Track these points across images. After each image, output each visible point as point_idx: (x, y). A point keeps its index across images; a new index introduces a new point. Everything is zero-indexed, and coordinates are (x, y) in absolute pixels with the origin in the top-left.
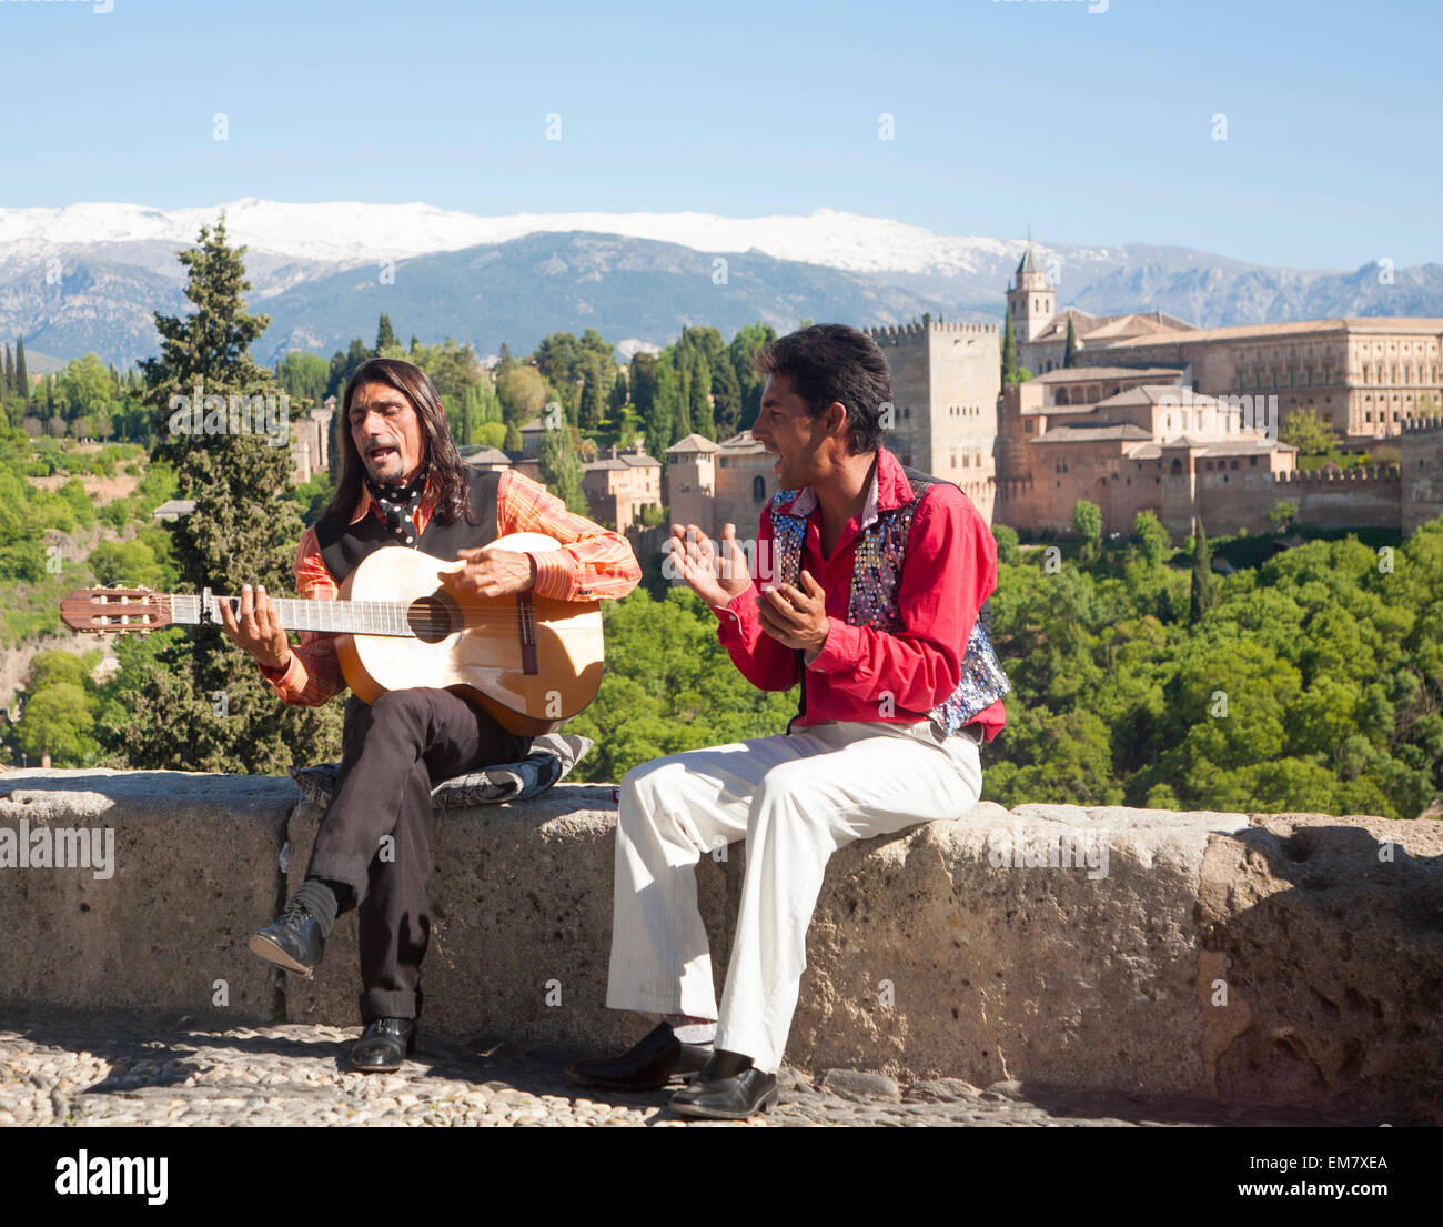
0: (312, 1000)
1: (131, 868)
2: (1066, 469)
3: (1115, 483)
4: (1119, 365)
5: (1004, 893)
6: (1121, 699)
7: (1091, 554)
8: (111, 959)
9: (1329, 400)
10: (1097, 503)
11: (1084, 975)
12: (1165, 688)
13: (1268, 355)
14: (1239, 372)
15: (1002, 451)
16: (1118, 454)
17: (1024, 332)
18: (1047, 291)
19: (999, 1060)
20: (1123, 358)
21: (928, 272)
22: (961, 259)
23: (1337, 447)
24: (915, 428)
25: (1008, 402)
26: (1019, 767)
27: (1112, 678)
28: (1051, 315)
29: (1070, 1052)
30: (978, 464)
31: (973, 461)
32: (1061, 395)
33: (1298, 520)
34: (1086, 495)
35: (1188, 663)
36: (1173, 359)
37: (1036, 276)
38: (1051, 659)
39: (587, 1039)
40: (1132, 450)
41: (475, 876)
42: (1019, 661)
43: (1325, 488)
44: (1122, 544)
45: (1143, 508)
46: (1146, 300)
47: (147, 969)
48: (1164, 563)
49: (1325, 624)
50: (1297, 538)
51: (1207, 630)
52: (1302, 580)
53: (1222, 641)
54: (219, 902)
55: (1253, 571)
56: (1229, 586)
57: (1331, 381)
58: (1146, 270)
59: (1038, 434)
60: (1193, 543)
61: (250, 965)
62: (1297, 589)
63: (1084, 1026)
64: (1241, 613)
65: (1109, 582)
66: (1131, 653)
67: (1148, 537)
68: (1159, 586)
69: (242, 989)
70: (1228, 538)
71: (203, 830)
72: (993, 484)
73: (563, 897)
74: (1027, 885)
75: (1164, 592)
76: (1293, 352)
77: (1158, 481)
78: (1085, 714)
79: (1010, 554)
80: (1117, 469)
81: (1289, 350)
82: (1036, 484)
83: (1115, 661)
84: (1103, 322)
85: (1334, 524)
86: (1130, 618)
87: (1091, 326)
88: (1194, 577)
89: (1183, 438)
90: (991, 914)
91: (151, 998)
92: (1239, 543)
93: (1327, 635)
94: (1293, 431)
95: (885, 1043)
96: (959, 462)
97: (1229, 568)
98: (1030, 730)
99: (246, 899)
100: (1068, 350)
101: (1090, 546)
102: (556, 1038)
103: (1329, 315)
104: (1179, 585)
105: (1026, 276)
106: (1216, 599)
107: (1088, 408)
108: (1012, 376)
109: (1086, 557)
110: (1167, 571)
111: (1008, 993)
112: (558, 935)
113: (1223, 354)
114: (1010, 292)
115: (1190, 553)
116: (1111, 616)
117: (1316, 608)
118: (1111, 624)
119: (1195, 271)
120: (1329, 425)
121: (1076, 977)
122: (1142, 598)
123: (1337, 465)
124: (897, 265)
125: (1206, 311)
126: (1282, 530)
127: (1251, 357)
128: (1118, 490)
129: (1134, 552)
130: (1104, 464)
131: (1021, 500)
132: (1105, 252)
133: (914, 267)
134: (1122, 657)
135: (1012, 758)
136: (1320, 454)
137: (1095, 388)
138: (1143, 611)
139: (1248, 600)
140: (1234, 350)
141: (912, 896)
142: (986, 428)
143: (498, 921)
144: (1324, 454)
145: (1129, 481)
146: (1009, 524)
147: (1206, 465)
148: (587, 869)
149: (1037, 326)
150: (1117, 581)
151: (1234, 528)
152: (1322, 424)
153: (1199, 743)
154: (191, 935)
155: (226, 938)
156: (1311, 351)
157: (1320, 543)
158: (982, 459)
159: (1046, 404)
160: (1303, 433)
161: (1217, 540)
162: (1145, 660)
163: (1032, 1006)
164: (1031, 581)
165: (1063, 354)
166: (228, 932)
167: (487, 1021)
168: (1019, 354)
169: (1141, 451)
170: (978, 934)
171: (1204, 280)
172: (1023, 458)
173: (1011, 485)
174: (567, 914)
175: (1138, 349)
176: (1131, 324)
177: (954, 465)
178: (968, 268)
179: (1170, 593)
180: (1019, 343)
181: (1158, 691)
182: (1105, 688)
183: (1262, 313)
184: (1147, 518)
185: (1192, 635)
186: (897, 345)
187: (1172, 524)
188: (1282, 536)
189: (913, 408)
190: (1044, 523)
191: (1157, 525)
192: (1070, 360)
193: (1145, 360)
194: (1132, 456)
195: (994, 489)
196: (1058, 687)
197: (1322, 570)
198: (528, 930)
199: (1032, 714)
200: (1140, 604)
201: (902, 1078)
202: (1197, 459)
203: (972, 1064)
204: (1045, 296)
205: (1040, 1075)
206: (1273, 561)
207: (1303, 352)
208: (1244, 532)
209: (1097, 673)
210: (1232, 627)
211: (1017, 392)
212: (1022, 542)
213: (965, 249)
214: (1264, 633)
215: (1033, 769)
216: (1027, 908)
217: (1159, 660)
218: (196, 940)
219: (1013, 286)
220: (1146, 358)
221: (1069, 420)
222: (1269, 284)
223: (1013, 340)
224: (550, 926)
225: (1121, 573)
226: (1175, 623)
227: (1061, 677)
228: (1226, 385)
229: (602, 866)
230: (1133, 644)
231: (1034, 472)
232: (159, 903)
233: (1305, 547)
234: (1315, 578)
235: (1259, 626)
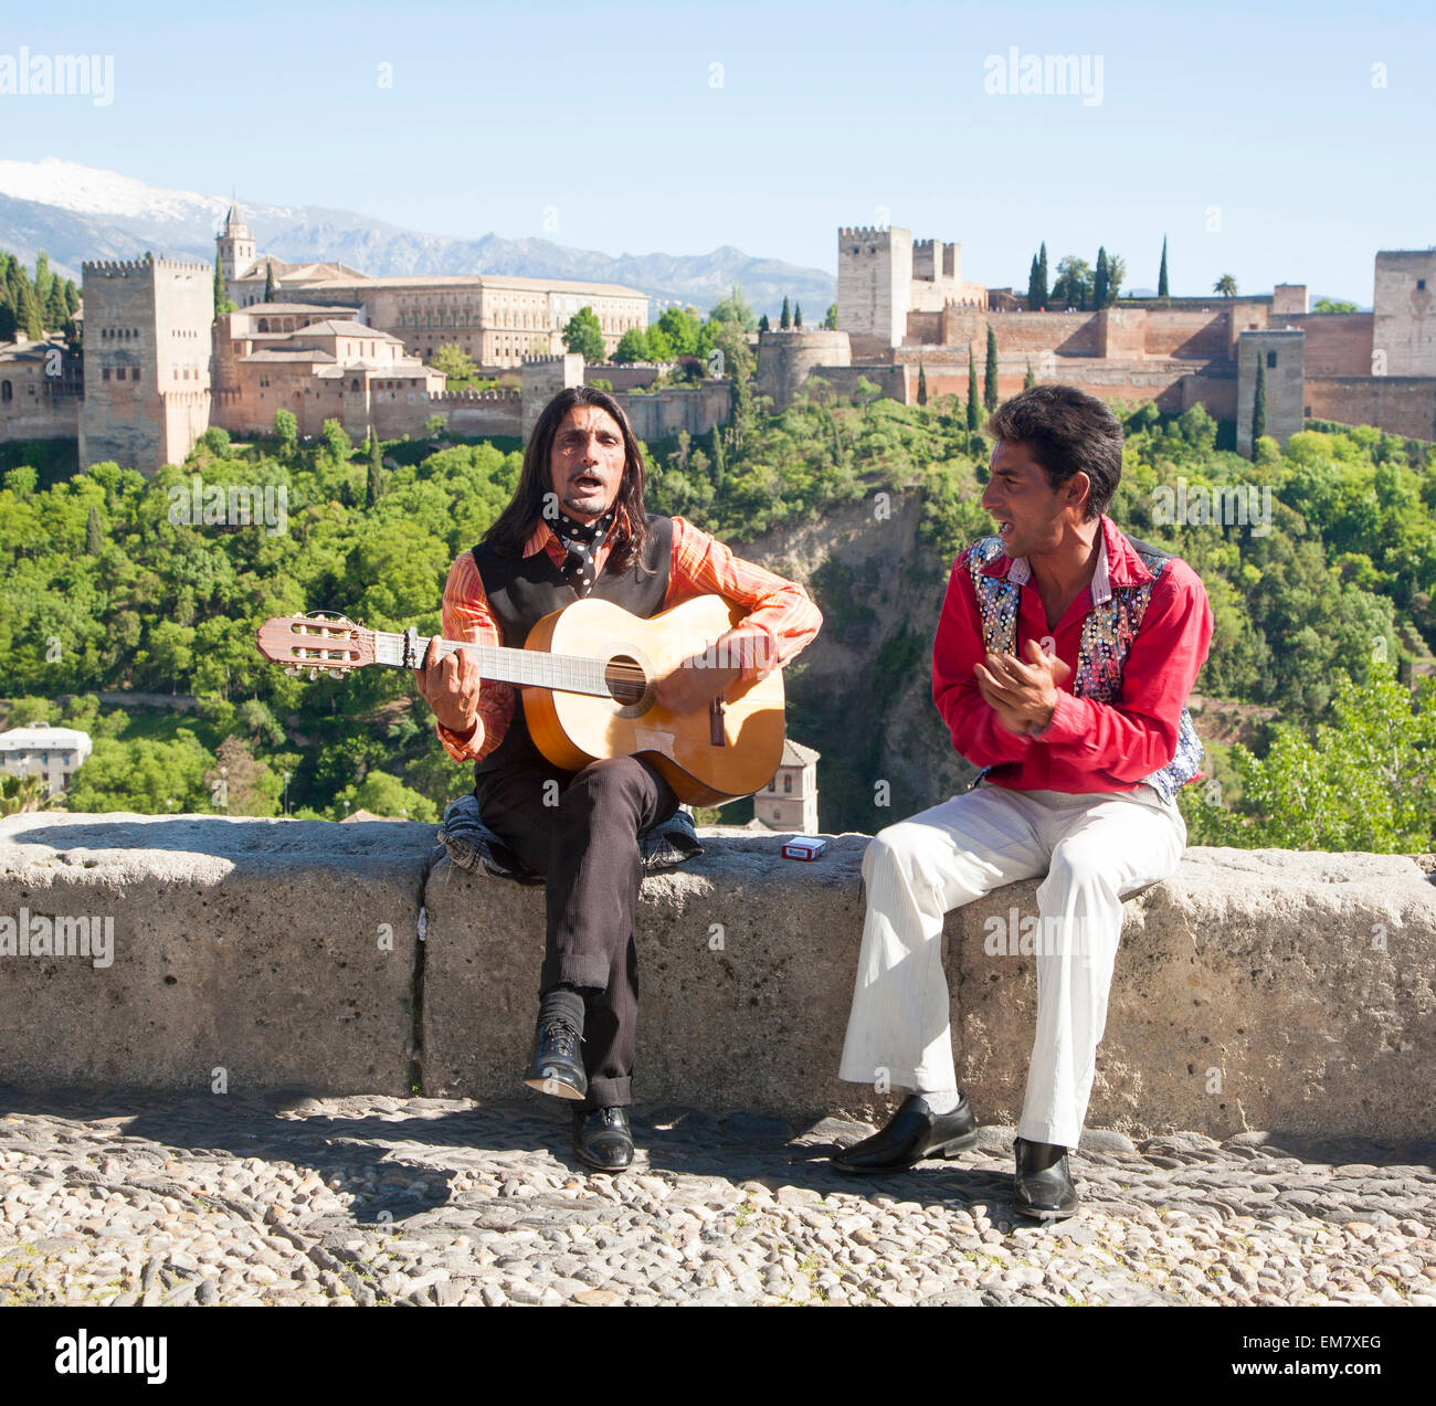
0: (456, 1072)
1: (232, 938)
2: (268, 384)
3: (307, 396)
4: (309, 302)
5: (1249, 953)
6: (313, 566)
7: (289, 452)
8: (203, 1034)
9: (469, 338)
10: (295, 412)
11: (1329, 1030)
12: (347, 558)
13: (423, 301)
14: (402, 313)
15: (216, 368)
16: (310, 374)
17: (231, 272)
18: (249, 240)
19: (1237, 1112)
20: (312, 297)
21: (143, 217)
22: (171, 208)
23: (475, 374)
24: (143, 346)
25: (220, 329)
26: (233, 620)
27: (307, 550)
28: (253, 259)
29: (1312, 1103)
30: (196, 378)
31: (192, 375)
32: (263, 326)
33: (447, 429)
34: (284, 405)
35: (365, 538)
36: (351, 300)
37: (240, 227)
38: (258, 534)
39: (785, 1105)
40: (321, 371)
41: (657, 943)
42: (232, 536)
43: (467, 405)
44: (312, 445)
45: (330, 417)
46: (322, 251)
47: (250, 1043)
48: (346, 460)
49: (467, 509)
50: (446, 443)
51: (379, 513)
52: (451, 475)
53: (391, 521)
54: (344, 972)
55: (414, 467)
56: (396, 479)
57: (470, 323)
58: (321, 227)
59: (245, 355)
60: (368, 445)
61: (379, 1038)
62: (447, 482)
63: (1327, 1078)
64: (405, 500)
65: (302, 475)
66: (320, 530)
67: (333, 439)
68: (342, 478)
69: (369, 1063)
70: (394, 442)
71: (325, 897)
72: (209, 394)
73: (761, 963)
74: (1275, 945)
75: (346, 483)
76: (442, 299)
77: (341, 395)
78: (286, 577)
79: (223, 451)
80: (309, 386)
81: (439, 297)
82: (244, 395)
83: (308, 537)
84: (295, 268)
85: (474, 433)
86: (319, 503)
87: (285, 271)
88: (369, 471)
89: (361, 363)
90: (1236, 973)
91: (254, 1075)
92: (403, 445)
93: (467, 518)
94: (442, 361)
95: (1117, 1100)
96: (181, 375)
97: (395, 464)
98: (242, 591)
99: (377, 969)
100: (268, 288)
101: (288, 445)
102: (748, 1105)
103: (460, 271)
104: (357, 478)
105: (231, 227)
106: (386, 489)
107: (286, 336)
108: (222, 307)
109: (285, 454)
110: (348, 465)
111: (1249, 1049)
112: (754, 1002)
113: (389, 298)
114: (219, 239)
115: (366, 452)
116: (305, 501)
117: (460, 495)
118: (304, 507)
119: (359, 231)
120: (469, 357)
121: (1321, 1032)
122: (329, 487)
123: (476, 388)
124: (117, 209)
125: (369, 262)
126: (436, 436)
127: (411, 301)
128: (310, 403)
129: (323, 451)
130: (298, 381)
131: (231, 408)
132: (288, 211)
133: (131, 211)
134: (313, 533)
135: (227, 614)
136: (462, 379)
137: (290, 320)
138: (330, 498)
139: (410, 490)
140: (398, 295)
141: (1151, 957)
142: (203, 348)
143: (683, 988)
144: (466, 379)
145: (318, 395)
146: (222, 427)
147: (379, 384)
148: (788, 934)
149: (241, 268)
150: (310, 474)
151: (399, 435)
152: (464, 356)
153: (374, 600)
154: (306, 1009)
155: (349, 1011)
156: (455, 299)
157: (464, 447)
158: (200, 373)
159: (251, 332)
160: (450, 362)
161: (386, 443)
162: (331, 536)
163: (1277, 1061)
164: (241, 473)
165: (264, 292)
166: (352, 1004)
167: (667, 1089)
168: (227, 289)
169: (327, 372)
170: (1221, 994)
171: (366, 238)
172: (234, 375)
173: (223, 395)
174: (765, 980)
175: (324, 291)
176: (318, 270)
177: (176, 377)
178: (177, 216)
179: (350, 484)
180: (227, 280)
181: (342, 559)
182: (300, 558)
183: (410, 268)
184: (333, 425)
185: (368, 516)
186: (127, 276)
187: (353, 429)
188: (435, 441)
189: (141, 329)
190: (251, 426)
191: (340, 430)
192: (269, 297)
193: (329, 300)
194: (320, 376)
195: (209, 398)
196: (263, 557)
197: (465, 468)
198: (719, 997)
199: (243, 578)
200: (327, 492)
201: (1135, 1133)
202: (371, 380)
203: (1208, 1117)
204: (247, 244)
205: (1281, 1126)
206: (429, 460)
207: (449, 300)
208: (407, 438)
209: (294, 546)
210: (398, 510)
211: (228, 320)
212: (233, 442)
213: (175, 200)
214: (419, 515)
215: (244, 621)
216: (1274, 966)
217: (342, 536)
218: (312, 1014)
219: (221, 235)
220: (330, 298)
221: (270, 345)
222: (416, 245)
223: (222, 278)
224: (746, 993)
225: (312, 468)
226: (354, 507)
227: (265, 549)
228: (390, 322)
229: (808, 932)
230: (323, 523)
231: (243, 386)
232: (267, 975)
233: (453, 450)
234: (460, 473)
235: (417, 510)
